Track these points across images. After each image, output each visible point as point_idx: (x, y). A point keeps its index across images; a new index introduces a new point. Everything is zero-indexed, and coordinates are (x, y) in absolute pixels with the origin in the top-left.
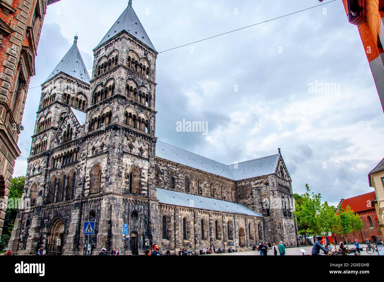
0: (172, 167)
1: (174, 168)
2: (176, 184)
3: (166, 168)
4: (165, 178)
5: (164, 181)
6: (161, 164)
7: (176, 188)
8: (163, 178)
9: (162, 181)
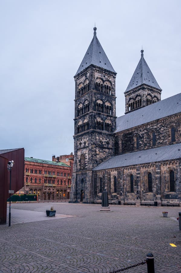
0: (152, 126)
1: (154, 127)
2: (157, 140)
3: (146, 131)
4: (145, 140)
5: (144, 144)
6: (140, 130)
7: (158, 144)
8: (143, 141)
9: (142, 144)
